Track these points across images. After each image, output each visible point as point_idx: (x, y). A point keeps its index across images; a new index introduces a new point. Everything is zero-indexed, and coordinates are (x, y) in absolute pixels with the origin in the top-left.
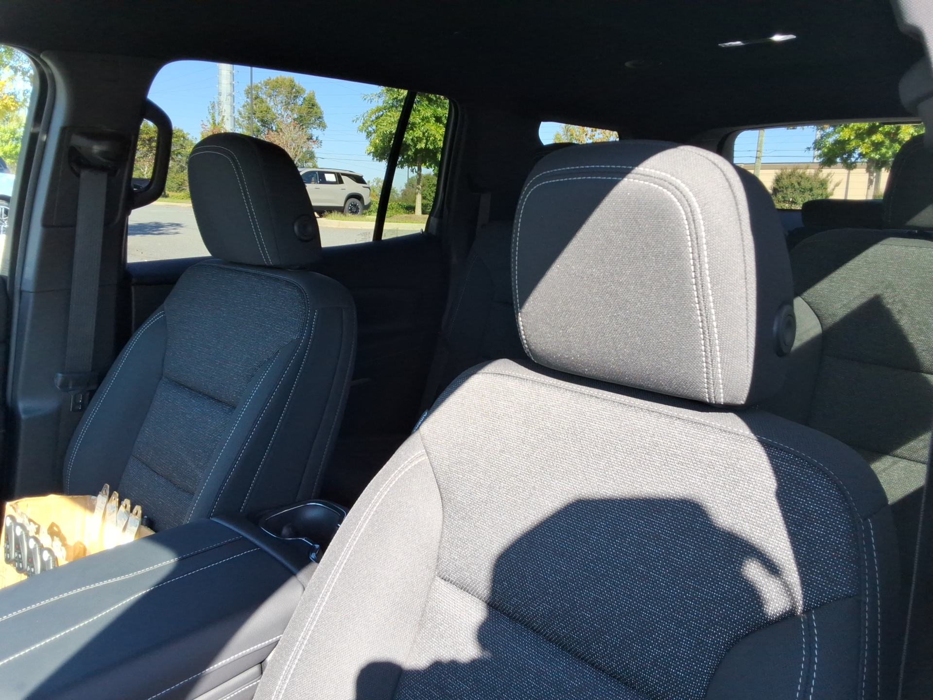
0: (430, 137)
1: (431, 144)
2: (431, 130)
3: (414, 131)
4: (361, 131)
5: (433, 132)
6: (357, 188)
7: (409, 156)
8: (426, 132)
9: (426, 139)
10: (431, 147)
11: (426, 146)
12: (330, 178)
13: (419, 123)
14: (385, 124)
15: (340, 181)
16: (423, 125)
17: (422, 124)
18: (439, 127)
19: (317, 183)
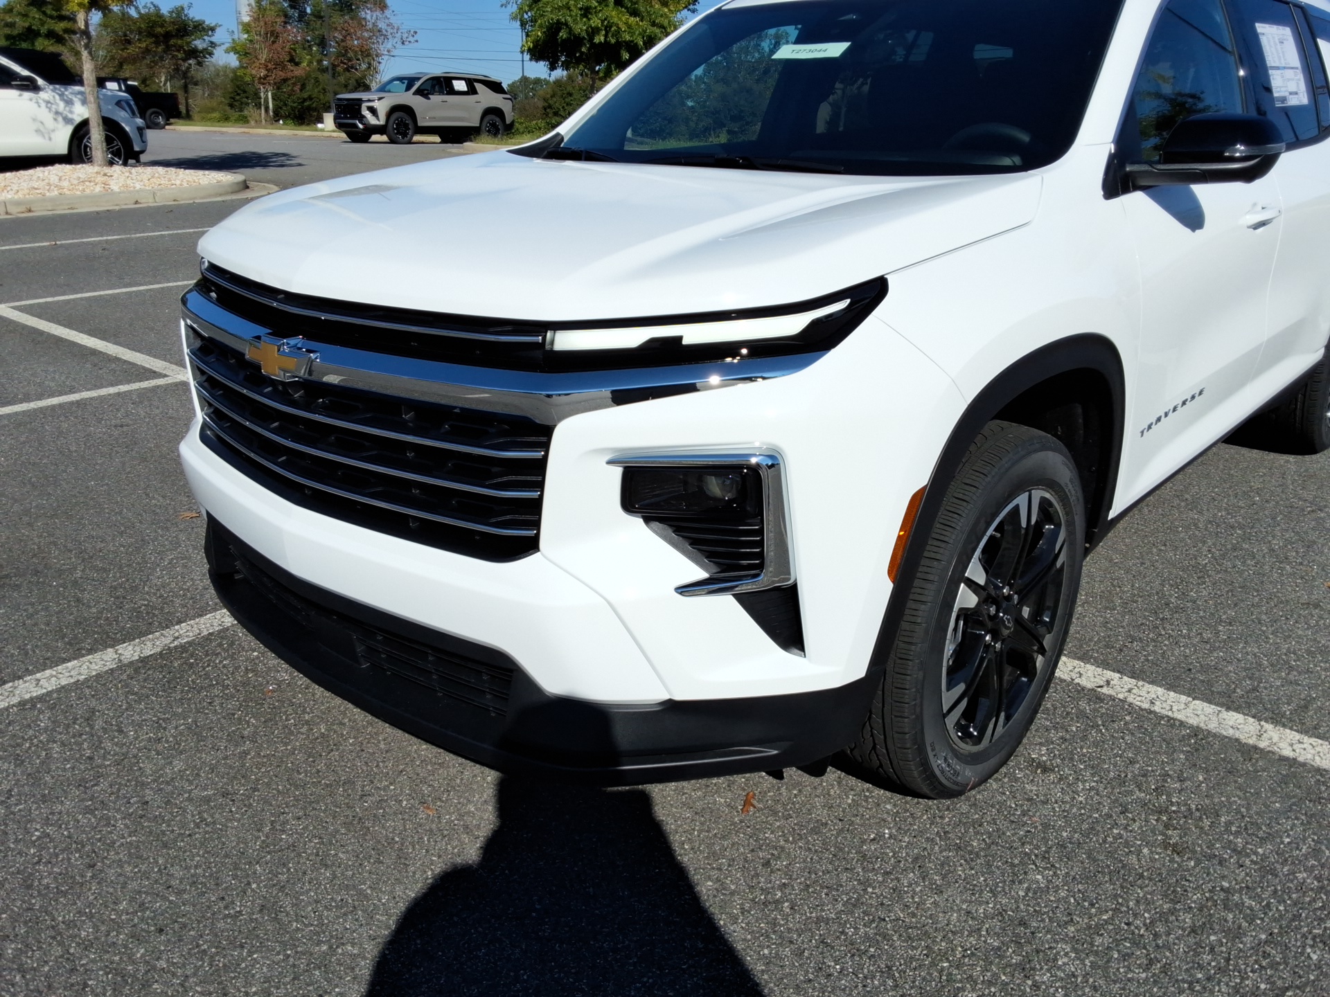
0: (611, 27)
1: (612, 36)
2: (612, 17)
3: (589, 19)
4: (514, 18)
5: (615, 20)
6: (496, 100)
7: (582, 53)
8: (605, 19)
9: (606, 30)
10: (613, 41)
11: (605, 39)
12: (460, 86)
13: (596, 7)
14: (549, 10)
15: (472, 91)
16: (600, 10)
17: (599, 8)
18: (621, 12)
19: (443, 94)
